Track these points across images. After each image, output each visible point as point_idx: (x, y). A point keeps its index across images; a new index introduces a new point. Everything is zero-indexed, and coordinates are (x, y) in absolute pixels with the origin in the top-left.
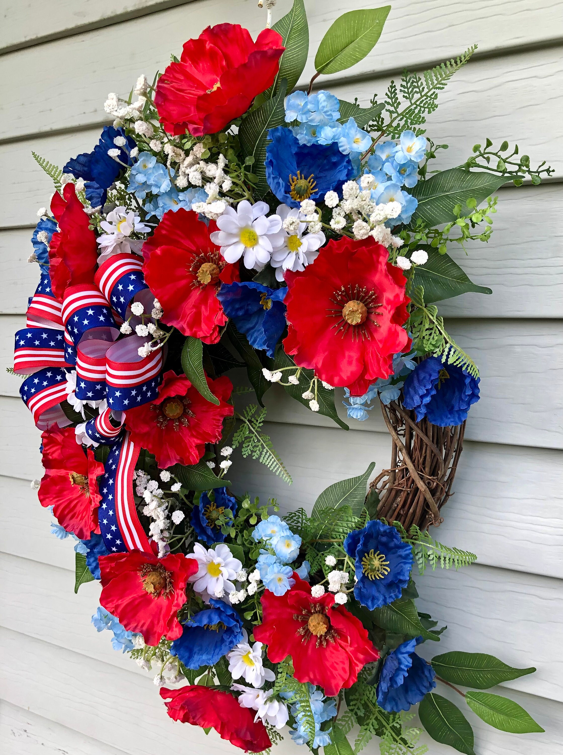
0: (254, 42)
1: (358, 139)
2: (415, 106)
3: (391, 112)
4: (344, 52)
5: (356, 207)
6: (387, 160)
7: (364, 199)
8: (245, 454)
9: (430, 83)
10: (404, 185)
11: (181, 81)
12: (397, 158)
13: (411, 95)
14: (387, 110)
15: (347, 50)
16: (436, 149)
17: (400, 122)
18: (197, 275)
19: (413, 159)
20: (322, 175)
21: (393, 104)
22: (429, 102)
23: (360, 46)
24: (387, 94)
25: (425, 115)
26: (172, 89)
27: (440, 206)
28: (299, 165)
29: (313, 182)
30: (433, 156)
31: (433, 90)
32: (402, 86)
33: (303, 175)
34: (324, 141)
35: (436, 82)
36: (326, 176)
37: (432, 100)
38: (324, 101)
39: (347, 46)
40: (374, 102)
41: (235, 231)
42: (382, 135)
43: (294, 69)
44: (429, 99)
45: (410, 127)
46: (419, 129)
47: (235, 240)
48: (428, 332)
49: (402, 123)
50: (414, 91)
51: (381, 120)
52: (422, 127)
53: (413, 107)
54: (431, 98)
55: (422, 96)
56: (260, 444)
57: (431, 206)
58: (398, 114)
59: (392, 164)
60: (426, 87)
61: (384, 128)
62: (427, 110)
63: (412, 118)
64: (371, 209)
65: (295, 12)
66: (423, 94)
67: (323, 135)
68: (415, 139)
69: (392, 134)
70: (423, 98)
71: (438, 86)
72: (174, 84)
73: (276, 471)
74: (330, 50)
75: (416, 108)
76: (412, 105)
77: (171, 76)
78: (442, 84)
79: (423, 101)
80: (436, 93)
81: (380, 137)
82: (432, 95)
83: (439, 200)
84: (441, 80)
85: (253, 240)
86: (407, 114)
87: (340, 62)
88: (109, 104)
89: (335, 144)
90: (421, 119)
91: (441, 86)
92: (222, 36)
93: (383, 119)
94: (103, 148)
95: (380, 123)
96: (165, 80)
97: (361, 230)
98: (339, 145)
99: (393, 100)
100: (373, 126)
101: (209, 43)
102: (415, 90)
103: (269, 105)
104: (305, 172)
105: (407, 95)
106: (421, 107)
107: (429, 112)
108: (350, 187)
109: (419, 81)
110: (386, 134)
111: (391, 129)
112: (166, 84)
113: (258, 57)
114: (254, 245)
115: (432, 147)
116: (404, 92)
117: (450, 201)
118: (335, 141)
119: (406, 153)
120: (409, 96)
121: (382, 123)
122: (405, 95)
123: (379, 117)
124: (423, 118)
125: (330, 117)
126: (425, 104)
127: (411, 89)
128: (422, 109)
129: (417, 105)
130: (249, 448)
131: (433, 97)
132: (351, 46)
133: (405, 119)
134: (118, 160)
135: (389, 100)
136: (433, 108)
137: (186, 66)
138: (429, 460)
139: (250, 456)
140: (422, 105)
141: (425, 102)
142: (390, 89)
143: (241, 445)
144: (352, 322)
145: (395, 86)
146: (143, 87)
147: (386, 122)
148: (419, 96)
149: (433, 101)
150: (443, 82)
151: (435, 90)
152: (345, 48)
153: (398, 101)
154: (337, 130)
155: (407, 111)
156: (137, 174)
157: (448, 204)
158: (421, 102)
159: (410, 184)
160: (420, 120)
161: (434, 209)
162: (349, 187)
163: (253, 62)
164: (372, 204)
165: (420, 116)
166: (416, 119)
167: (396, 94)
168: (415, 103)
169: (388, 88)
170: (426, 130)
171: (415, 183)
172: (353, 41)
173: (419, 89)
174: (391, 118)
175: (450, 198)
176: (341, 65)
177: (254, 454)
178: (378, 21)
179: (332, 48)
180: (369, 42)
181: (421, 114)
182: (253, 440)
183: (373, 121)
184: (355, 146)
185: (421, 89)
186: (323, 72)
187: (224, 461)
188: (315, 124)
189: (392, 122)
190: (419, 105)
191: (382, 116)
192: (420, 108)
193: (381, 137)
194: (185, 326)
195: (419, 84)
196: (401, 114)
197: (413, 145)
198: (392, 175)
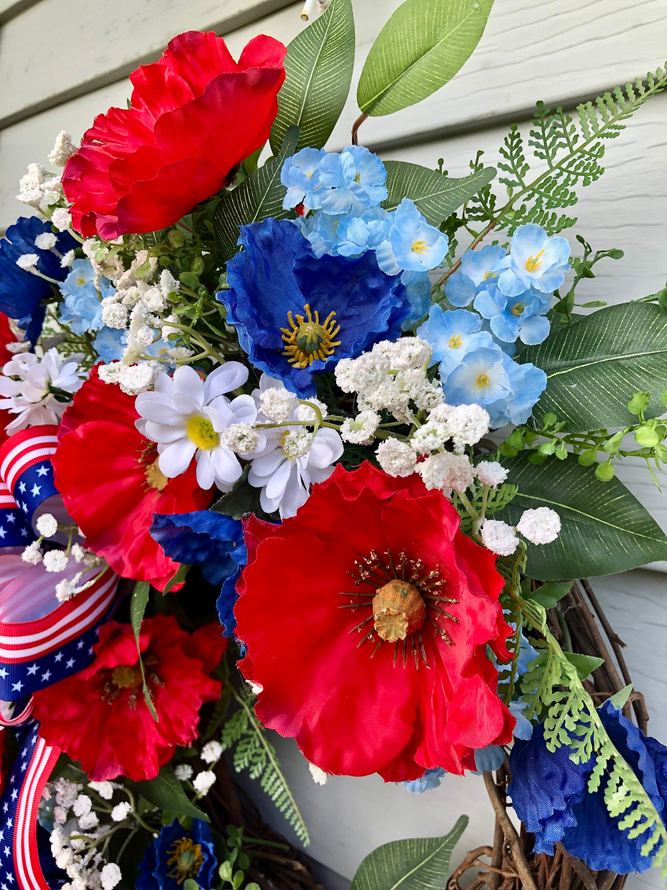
0: (237, 62)
1: (420, 243)
2: (558, 171)
3: (511, 185)
4: (411, 71)
5: (390, 403)
6: (482, 287)
7: (405, 389)
8: (238, 765)
9: (591, 125)
10: (519, 338)
11: (123, 139)
12: (502, 284)
13: (550, 152)
14: (501, 181)
15: (416, 67)
16: (597, 259)
17: (526, 203)
18: (146, 473)
19: (537, 287)
20: (352, 311)
21: (515, 168)
22: (586, 163)
23: (442, 59)
24: (502, 151)
25: (577, 188)
26: (107, 153)
27: (598, 387)
28: (306, 291)
29: (335, 326)
30: (589, 275)
31: (596, 140)
32: (532, 134)
33: (316, 312)
34: (349, 249)
35: (602, 124)
36: (359, 315)
37: (593, 158)
38: (351, 166)
39: (416, 60)
40: (477, 167)
41: (172, 421)
42: (491, 227)
43: (326, 110)
44: (587, 156)
45: (546, 212)
46: (564, 216)
47: (178, 435)
48: (558, 696)
49: (531, 204)
50: (557, 142)
51: (489, 198)
52: (569, 212)
53: (553, 174)
54: (591, 156)
55: (573, 153)
56: (263, 752)
57: (579, 384)
58: (524, 187)
59: (493, 294)
60: (581, 134)
61: (495, 215)
62: (581, 178)
63: (551, 194)
64: (432, 402)
65: (335, 10)
66: (575, 147)
67: (349, 235)
68: (547, 241)
69: (510, 226)
70: (576, 157)
71: (606, 131)
72: (109, 144)
73: (286, 810)
74: (384, 70)
75: (559, 175)
76: (552, 169)
77: (105, 131)
78: (616, 127)
79: (574, 161)
80: (601, 145)
81: (486, 232)
82: (593, 149)
83: (596, 370)
84: (614, 120)
85: (208, 439)
86: (541, 186)
87: (404, 91)
88: (27, 182)
89: (369, 255)
90: (569, 195)
91: (613, 131)
92: (188, 56)
93: (494, 197)
94: (9, 253)
95: (488, 205)
96: (93, 138)
97: (395, 458)
98: (378, 257)
99: (515, 161)
100: (474, 210)
101: (169, 70)
102: (559, 140)
103: (261, 178)
104: (320, 305)
105: (544, 152)
106: (570, 173)
107: (586, 183)
108: (368, 366)
109: (567, 124)
110: (499, 226)
111: (510, 216)
112: (95, 144)
113: (230, 86)
114: (213, 447)
115: (587, 254)
116: (538, 145)
117: (623, 375)
118: (372, 249)
119: (523, 274)
120: (547, 152)
121: (493, 204)
122: (539, 150)
123: (487, 194)
124: (573, 194)
125: (364, 200)
126: (577, 168)
127: (550, 140)
128: (573, 177)
129: (562, 170)
130: (246, 754)
131: (595, 153)
132: (424, 60)
133: (537, 196)
134: (36, 272)
135: (508, 163)
136: (594, 175)
137: (139, 114)
138: (568, 881)
139: (246, 771)
140: (572, 169)
141: (578, 162)
142: (509, 141)
143: (235, 744)
144: (387, 637)
145: (519, 134)
146: (61, 152)
147: (500, 204)
148: (566, 151)
149: (595, 160)
150: (618, 123)
151: (600, 140)
152: (413, 63)
153: (524, 163)
154: (376, 226)
155: (542, 181)
156: (68, 295)
157: (617, 383)
158: (571, 164)
159: (532, 338)
160: (567, 199)
161: (586, 393)
162: (365, 366)
163: (219, 96)
164: (434, 390)
165: (567, 190)
166: (558, 197)
167: (521, 149)
168: (558, 166)
169: (506, 139)
170: (576, 219)
171: (543, 335)
172: (429, 49)
173: (568, 140)
174: (510, 195)
175: (623, 368)
176: (405, 97)
177: (253, 768)
178: (477, 6)
179: (388, 66)
180: (459, 49)
181: (569, 188)
182: (254, 743)
183: (475, 200)
184: (413, 257)
185: (571, 138)
186: (372, 113)
187: (204, 773)
188: (337, 213)
189: (512, 201)
190: (566, 170)
191: (492, 191)
192: (569, 176)
193: (488, 232)
194: (125, 559)
195: (568, 129)
196: (531, 187)
197: (539, 255)
198: (492, 319)
